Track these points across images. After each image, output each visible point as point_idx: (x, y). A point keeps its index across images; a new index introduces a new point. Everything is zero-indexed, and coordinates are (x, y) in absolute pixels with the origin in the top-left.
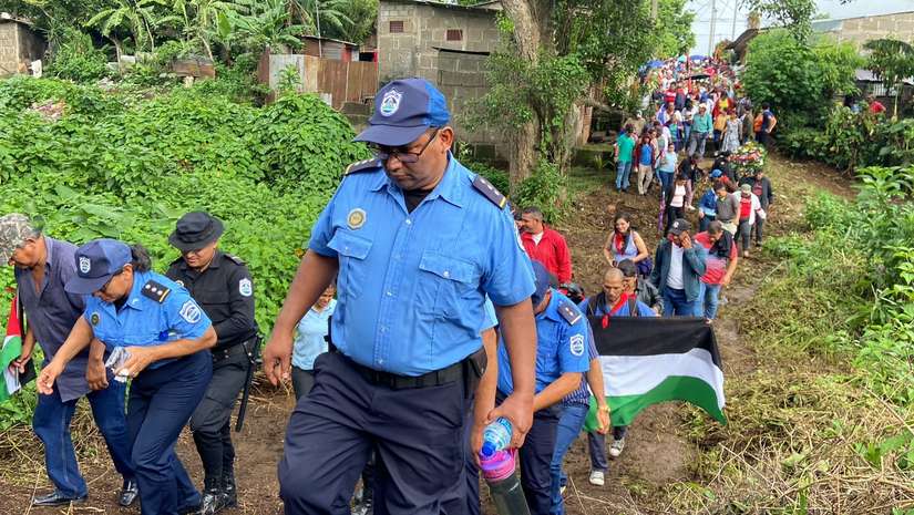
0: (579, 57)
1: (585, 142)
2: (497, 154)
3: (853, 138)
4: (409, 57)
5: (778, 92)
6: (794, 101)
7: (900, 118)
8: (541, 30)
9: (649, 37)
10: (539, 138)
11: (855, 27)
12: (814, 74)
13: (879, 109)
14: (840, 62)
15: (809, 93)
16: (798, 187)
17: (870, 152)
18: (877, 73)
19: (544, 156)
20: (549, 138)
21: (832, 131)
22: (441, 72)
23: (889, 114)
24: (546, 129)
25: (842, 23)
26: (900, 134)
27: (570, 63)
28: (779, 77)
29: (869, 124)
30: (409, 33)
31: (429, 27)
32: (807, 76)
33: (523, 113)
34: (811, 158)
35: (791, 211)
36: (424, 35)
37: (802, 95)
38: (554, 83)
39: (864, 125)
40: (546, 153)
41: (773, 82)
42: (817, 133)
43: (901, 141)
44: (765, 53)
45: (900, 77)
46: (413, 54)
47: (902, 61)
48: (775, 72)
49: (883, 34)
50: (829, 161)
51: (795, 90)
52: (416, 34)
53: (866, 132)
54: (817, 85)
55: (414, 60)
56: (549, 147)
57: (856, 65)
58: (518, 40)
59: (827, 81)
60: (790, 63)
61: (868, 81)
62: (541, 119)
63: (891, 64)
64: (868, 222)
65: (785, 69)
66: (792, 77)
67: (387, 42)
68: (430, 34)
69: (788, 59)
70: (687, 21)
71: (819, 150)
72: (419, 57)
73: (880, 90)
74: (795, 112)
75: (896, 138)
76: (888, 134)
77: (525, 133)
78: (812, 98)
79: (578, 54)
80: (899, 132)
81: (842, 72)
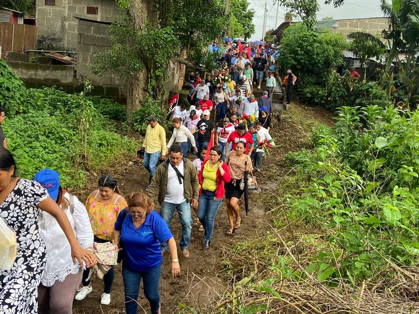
0: (173, 29)
1: (180, 88)
2: (120, 93)
3: (341, 93)
4: (60, 24)
5: (298, 61)
6: (308, 68)
7: (367, 81)
8: (148, 9)
9: (219, 21)
10: (147, 83)
11: (345, 25)
12: (320, 51)
13: (356, 76)
14: (335, 45)
15: (317, 63)
16: (309, 122)
17: (351, 101)
18: (356, 53)
19: (150, 95)
20: (154, 83)
21: (329, 88)
22: (80, 35)
23: (362, 79)
24: (151, 77)
25: (338, 22)
26: (367, 90)
27: (167, 33)
28: (299, 52)
29: (350, 83)
30: (60, 6)
31: (74, 3)
32: (315, 52)
33: (135, 65)
34: (317, 104)
35: (305, 136)
36: (70, 8)
37: (312, 64)
38: (156, 46)
39: (347, 84)
40: (152, 93)
41: (296, 55)
42: (320, 88)
43: (368, 95)
44: (291, 37)
45: (369, 57)
46: (62, 22)
47: (369, 47)
48: (297, 49)
49: (360, 30)
50: (327, 106)
51: (308, 61)
52: (64, 7)
53: (348, 89)
54: (321, 59)
55: (63, 27)
56: (153, 89)
57: (344, 48)
58: (132, 15)
59: (327, 56)
60: (306, 44)
61: (350, 58)
62: (148, 70)
63: (364, 48)
64: (341, 141)
65: (303, 48)
66: (307, 52)
67: (43, 12)
68: (74, 8)
69: (305, 41)
70: (250, 16)
71: (322, 99)
72: (67, 24)
73: (357, 64)
74: (309, 75)
75: (365, 93)
76: (360, 91)
77: (137, 79)
78: (318, 67)
79: (173, 27)
80: (367, 89)
81: (335, 51)
